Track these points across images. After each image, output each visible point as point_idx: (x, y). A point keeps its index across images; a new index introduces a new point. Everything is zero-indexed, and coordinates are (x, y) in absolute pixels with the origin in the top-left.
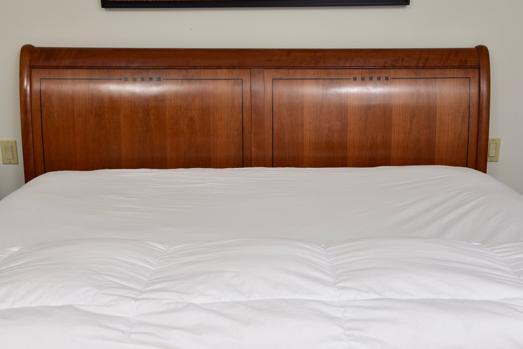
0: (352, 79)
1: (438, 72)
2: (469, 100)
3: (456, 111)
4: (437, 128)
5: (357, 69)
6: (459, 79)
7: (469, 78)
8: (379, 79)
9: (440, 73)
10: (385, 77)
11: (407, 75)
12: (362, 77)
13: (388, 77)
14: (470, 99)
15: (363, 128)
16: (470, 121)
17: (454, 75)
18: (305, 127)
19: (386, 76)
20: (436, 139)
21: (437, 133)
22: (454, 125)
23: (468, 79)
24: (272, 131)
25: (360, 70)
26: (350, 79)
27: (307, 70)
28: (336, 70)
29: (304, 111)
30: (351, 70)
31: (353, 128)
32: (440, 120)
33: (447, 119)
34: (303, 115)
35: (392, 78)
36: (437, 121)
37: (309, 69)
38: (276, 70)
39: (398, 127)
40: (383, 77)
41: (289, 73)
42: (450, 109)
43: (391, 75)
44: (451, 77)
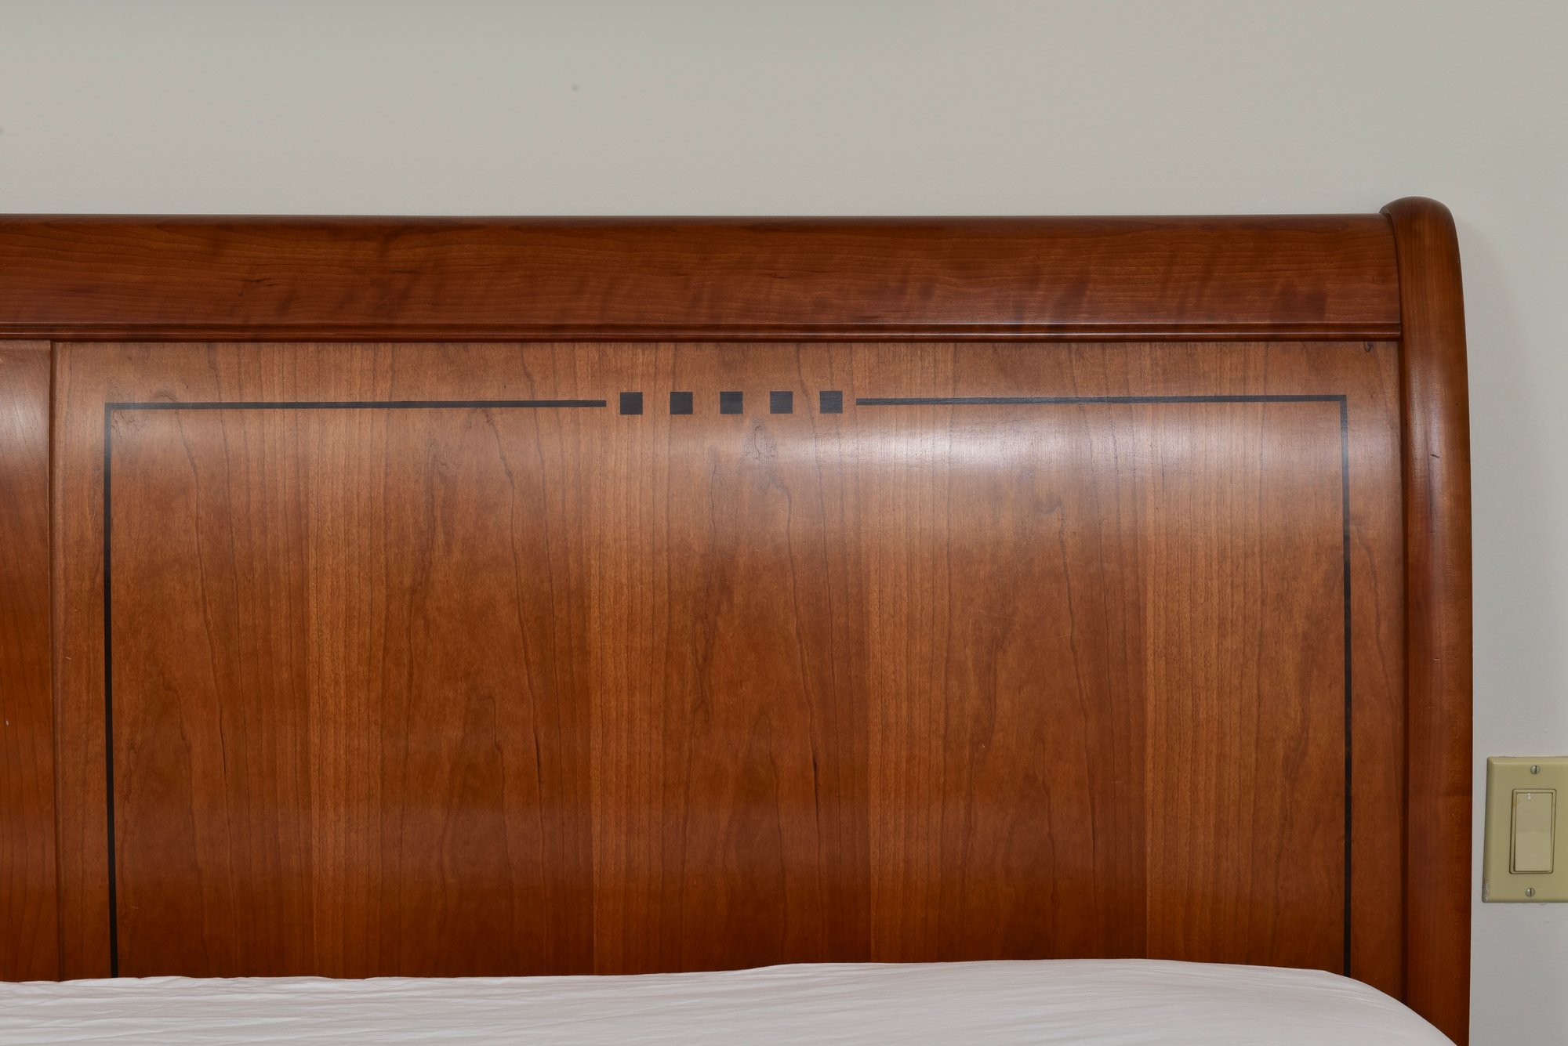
0: (614, 404)
1: (1148, 363)
2: (1347, 538)
3: (1263, 603)
4: (1150, 708)
5: (646, 345)
6: (1281, 403)
7: (1342, 399)
8: (782, 403)
9: (1159, 370)
10: (822, 394)
11: (956, 382)
12: (673, 394)
13: (840, 393)
14: (1352, 527)
15: (688, 708)
16: (1356, 669)
17: (1244, 379)
18: (314, 707)
19: (828, 388)
20: (1149, 775)
21: (1149, 742)
22: (1255, 691)
23: (1335, 407)
24: (102, 733)
25: (666, 351)
26: (602, 404)
27: (331, 347)
28: (517, 346)
29: (312, 602)
30: (610, 349)
31: (625, 708)
32: (1167, 663)
33: (1214, 654)
34: (303, 630)
35: (861, 402)
36: (1150, 666)
37: (343, 346)
38: (134, 349)
39: (904, 706)
40: (805, 392)
41: (213, 367)
42: (1229, 590)
43: (856, 383)
44: (1226, 394)
